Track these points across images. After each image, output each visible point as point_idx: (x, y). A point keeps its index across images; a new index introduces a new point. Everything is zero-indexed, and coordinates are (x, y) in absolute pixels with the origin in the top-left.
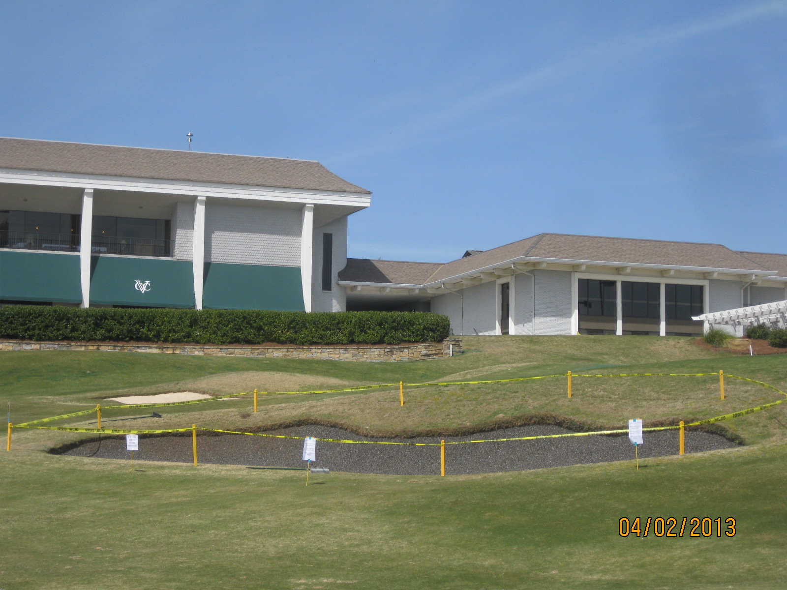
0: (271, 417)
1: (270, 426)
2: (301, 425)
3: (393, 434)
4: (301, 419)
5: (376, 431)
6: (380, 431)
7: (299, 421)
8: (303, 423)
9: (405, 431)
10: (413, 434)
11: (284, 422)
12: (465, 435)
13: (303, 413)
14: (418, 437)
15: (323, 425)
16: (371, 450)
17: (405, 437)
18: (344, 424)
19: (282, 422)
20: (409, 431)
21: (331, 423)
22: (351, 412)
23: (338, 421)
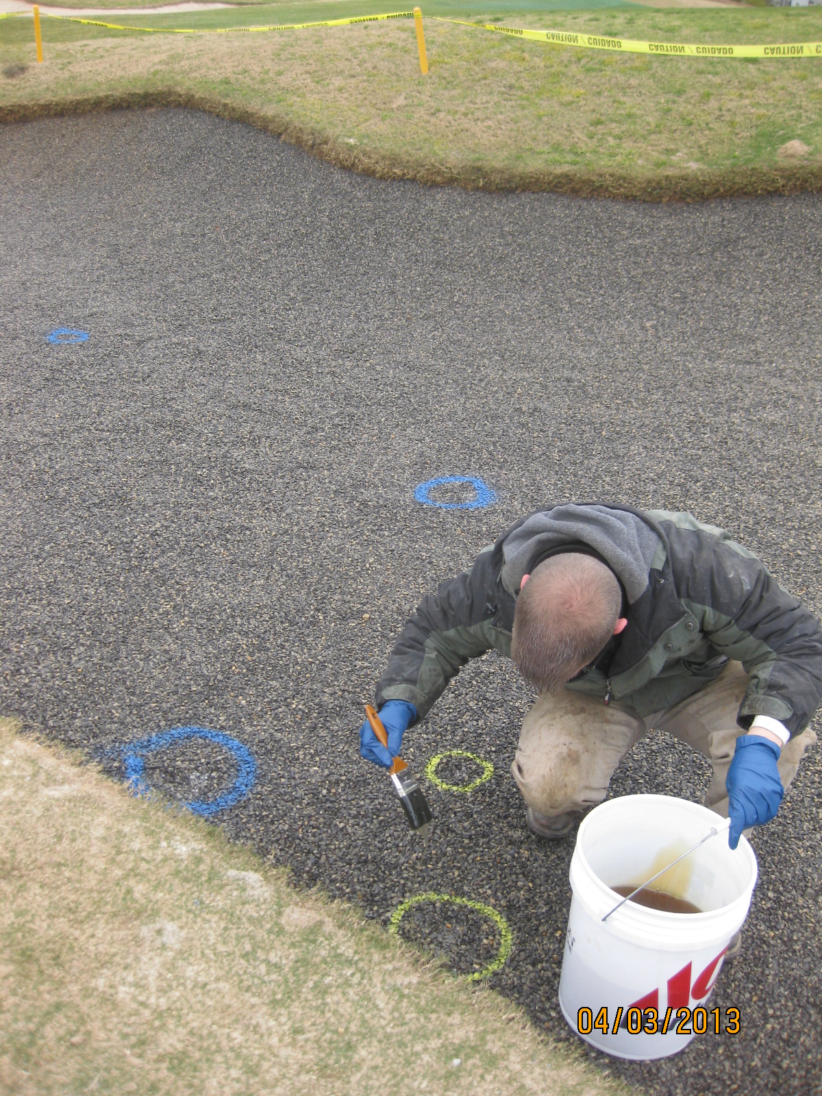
0: (74, 78)
1: (71, 102)
2: (151, 106)
3: (439, 173)
4: (151, 91)
5: (384, 158)
6: (394, 160)
7: (146, 95)
8: (156, 100)
9: (479, 169)
10: (508, 181)
11: (107, 97)
12: (681, 199)
13: (156, 73)
14: (524, 191)
15: (210, 113)
16: (371, 222)
17: (477, 189)
18: (272, 120)
19: (101, 94)
20: (494, 170)
21: (233, 109)
22: (284, 81)
23: (254, 106)
